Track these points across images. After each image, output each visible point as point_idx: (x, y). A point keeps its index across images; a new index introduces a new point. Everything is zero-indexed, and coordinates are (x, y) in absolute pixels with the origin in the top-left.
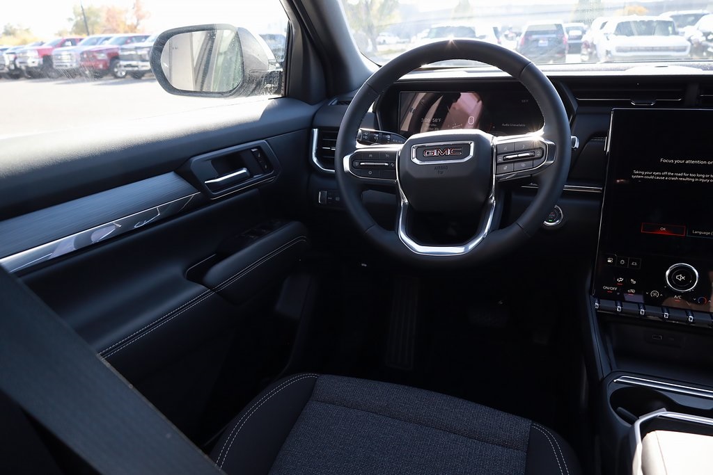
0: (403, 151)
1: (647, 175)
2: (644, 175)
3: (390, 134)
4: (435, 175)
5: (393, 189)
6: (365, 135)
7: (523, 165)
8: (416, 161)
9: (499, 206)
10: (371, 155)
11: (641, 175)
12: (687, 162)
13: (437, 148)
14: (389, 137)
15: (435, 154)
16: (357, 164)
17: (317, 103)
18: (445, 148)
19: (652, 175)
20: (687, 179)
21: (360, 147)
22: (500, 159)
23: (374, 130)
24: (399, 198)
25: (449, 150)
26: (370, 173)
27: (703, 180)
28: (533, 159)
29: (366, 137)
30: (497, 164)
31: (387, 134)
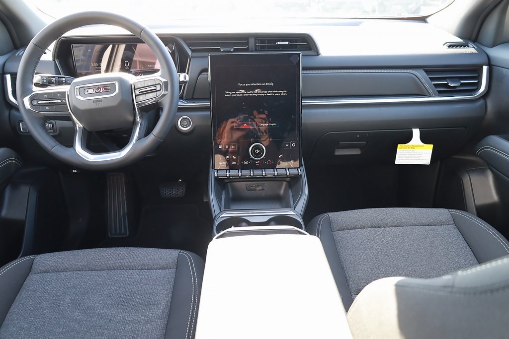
0: (70, 90)
1: (233, 94)
2: (231, 94)
3: (65, 77)
4: (94, 106)
5: (68, 118)
6: (44, 80)
7: (151, 95)
8: (79, 97)
9: (143, 123)
10: (45, 96)
11: (229, 94)
12: (252, 85)
13: (93, 87)
14: (64, 79)
15: (93, 92)
16: (35, 103)
17: (6, 54)
18: (99, 87)
19: (236, 93)
20: (254, 95)
21: (37, 90)
22: (137, 92)
24: (74, 124)
25: (102, 88)
26: (47, 108)
27: (261, 95)
28: (156, 91)
29: (45, 81)
30: (136, 96)
31: (62, 77)
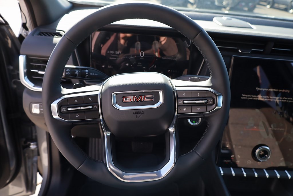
1: (249, 97)
2: (247, 97)
3: (88, 69)
4: (133, 118)
6: (67, 72)
7: (199, 109)
10: (76, 101)
12: (269, 90)
13: (134, 95)
14: (87, 71)
15: (132, 100)
16: (64, 109)
18: (140, 95)
19: (252, 97)
20: (269, 100)
22: (181, 102)
23: (74, 67)
25: (143, 97)
26: (77, 116)
27: (276, 100)
28: (206, 105)
29: (68, 73)
30: (178, 106)
31: (85, 69)
